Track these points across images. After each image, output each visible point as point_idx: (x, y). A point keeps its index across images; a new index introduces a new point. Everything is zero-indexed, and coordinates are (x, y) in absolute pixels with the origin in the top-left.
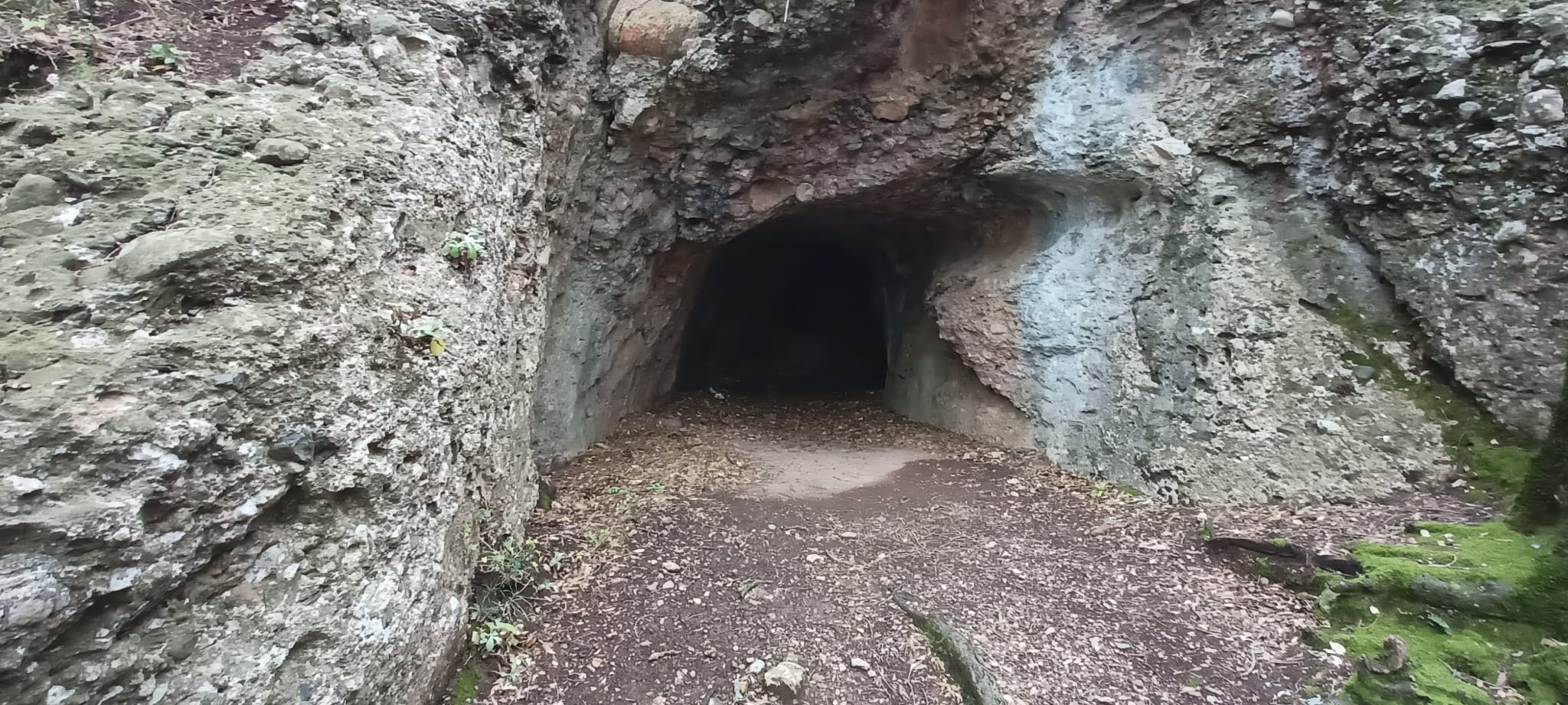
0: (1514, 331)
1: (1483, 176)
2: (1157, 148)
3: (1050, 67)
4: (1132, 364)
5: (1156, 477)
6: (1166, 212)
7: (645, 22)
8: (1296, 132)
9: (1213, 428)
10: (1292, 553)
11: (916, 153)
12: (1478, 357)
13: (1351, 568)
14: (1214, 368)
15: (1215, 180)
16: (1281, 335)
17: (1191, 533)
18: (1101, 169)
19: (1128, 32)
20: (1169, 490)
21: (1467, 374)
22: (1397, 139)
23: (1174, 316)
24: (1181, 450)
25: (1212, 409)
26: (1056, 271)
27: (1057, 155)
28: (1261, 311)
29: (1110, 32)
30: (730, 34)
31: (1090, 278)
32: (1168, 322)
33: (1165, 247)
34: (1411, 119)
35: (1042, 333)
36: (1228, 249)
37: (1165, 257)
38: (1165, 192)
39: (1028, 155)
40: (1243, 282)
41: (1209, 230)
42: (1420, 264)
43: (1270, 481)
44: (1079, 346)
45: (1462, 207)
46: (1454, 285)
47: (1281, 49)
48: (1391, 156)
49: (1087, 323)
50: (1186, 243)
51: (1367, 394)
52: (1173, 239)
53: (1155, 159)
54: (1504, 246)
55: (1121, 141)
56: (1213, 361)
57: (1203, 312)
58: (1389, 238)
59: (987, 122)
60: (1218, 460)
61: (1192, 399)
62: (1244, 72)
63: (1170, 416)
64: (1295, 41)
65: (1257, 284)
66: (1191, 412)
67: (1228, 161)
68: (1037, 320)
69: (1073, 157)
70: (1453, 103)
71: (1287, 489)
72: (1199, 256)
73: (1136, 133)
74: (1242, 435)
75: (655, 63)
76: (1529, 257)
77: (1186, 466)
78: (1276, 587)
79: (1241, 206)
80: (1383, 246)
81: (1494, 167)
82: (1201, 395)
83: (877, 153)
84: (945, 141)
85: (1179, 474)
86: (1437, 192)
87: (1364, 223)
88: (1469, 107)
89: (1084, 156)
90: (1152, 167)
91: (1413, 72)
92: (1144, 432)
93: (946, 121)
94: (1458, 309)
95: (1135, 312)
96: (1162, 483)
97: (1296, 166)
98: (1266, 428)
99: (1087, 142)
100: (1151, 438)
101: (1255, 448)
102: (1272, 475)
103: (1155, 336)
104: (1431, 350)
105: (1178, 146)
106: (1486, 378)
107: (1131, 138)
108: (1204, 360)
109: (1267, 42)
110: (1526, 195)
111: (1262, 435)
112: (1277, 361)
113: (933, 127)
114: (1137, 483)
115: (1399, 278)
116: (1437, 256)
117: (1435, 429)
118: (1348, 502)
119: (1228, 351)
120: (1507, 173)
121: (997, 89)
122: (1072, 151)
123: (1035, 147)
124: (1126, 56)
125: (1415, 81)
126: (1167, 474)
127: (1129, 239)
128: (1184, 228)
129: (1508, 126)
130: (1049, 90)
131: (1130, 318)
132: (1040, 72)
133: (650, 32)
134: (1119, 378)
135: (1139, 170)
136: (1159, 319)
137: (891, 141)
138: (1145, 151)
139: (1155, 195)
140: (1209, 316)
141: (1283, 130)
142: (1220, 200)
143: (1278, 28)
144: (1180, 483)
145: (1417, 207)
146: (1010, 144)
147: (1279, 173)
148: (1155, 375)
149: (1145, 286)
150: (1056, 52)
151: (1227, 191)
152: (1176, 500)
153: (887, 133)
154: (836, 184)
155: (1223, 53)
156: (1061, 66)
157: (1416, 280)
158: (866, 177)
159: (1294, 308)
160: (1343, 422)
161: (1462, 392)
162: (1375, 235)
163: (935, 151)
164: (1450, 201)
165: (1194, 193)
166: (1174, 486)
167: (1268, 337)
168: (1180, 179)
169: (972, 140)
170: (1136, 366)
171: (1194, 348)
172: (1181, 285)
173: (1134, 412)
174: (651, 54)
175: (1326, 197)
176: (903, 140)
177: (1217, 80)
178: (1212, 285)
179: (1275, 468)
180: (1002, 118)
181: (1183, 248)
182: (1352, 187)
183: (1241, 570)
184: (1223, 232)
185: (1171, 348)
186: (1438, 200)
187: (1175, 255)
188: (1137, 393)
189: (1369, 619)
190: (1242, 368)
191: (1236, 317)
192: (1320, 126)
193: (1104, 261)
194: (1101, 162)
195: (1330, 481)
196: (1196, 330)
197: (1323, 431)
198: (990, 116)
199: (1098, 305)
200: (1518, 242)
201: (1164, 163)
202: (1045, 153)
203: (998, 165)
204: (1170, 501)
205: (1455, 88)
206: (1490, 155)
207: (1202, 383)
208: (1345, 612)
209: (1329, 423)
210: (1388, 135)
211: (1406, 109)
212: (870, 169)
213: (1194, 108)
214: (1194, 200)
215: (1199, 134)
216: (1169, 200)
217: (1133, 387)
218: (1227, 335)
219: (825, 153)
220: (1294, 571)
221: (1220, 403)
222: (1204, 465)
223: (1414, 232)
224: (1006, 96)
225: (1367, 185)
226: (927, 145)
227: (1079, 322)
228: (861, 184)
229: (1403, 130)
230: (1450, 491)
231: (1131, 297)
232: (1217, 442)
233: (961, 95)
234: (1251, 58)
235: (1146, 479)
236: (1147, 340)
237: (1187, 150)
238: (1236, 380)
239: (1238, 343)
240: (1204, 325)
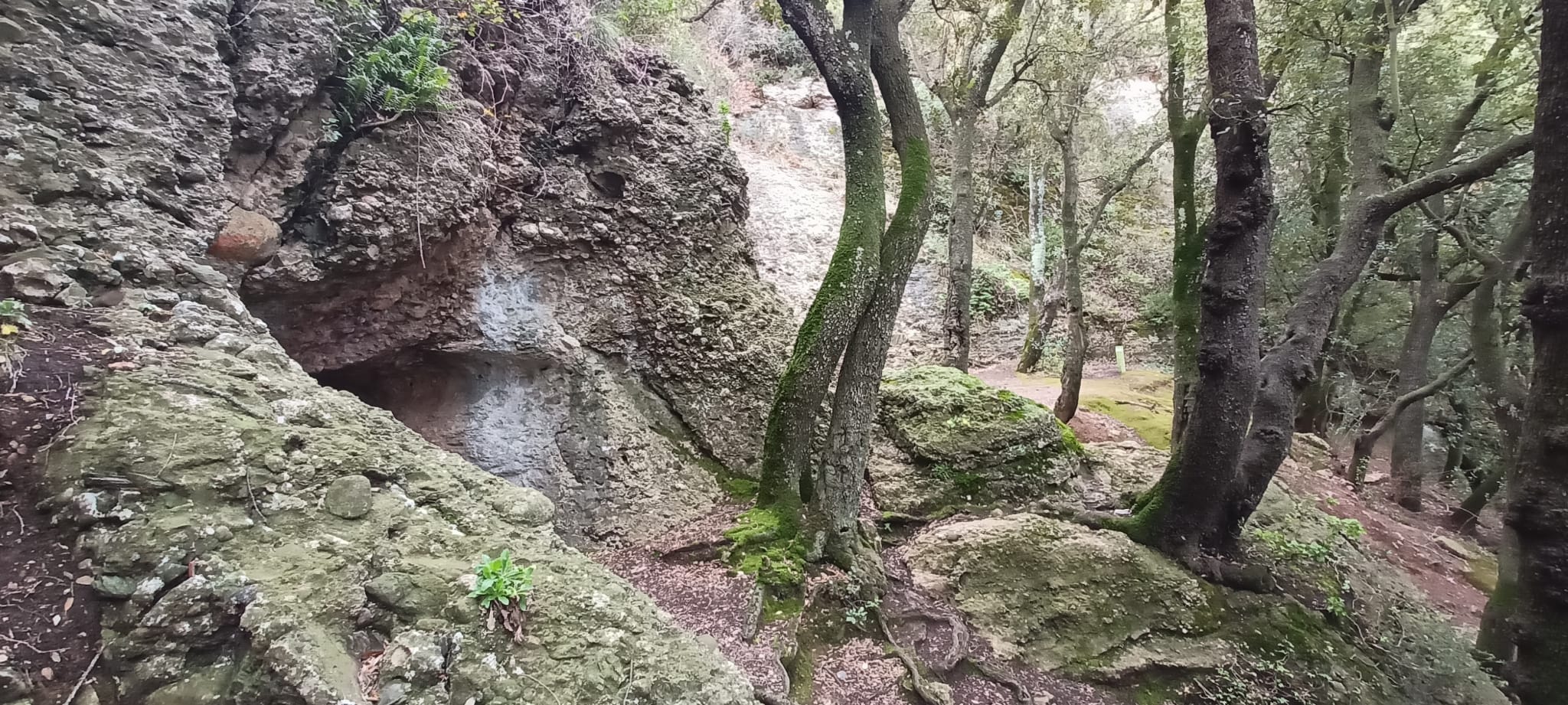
0: (731, 432)
1: (712, 369)
2: (563, 342)
3: (484, 280)
4: (564, 474)
5: (602, 538)
6: (567, 379)
7: (243, 232)
8: (625, 337)
9: (628, 501)
10: (702, 546)
11: (394, 335)
12: (719, 445)
13: (728, 542)
14: (618, 469)
15: (593, 361)
16: (648, 445)
17: (649, 557)
18: (528, 351)
19: (529, 265)
20: (614, 542)
21: (717, 452)
22: (677, 349)
23: (586, 441)
24: (614, 518)
25: (622, 490)
26: (492, 419)
27: (498, 340)
28: (636, 434)
29: (518, 263)
30: (339, 257)
31: (522, 422)
32: (583, 446)
33: (571, 400)
34: (682, 341)
35: (493, 464)
36: (610, 399)
37: (572, 407)
38: (567, 367)
39: (474, 338)
40: (623, 419)
41: (597, 390)
42: (693, 406)
43: (666, 520)
44: (524, 469)
45: (706, 382)
46: (708, 414)
47: (615, 294)
48: (676, 357)
49: (528, 452)
50: (585, 397)
51: (687, 468)
52: (576, 396)
53: (563, 348)
54: (723, 398)
55: (540, 334)
56: (617, 464)
57: (606, 438)
58: (678, 394)
59: (443, 313)
60: (637, 517)
61: (608, 488)
62: (599, 301)
63: (598, 500)
64: (622, 292)
65: (629, 419)
66: (611, 495)
67: (596, 350)
68: (488, 455)
69: (509, 343)
70: (698, 337)
71: (675, 521)
72: (595, 406)
73: (548, 331)
74: (645, 500)
75: (241, 267)
76: (731, 402)
77: (622, 525)
78: (702, 563)
79: (608, 376)
80: (675, 397)
81: (716, 366)
82: (613, 484)
83: (362, 335)
84: (417, 327)
85: (619, 531)
86: (697, 375)
87: (665, 386)
88: (704, 340)
89: (516, 343)
90: (560, 353)
91: (682, 321)
92: (584, 514)
93: (420, 312)
94: (710, 425)
95: (557, 441)
96: (608, 539)
97: (626, 355)
98: (656, 495)
99: (518, 333)
100: (591, 516)
101: (654, 505)
102: (666, 516)
103: (575, 455)
104: (703, 443)
105: (574, 342)
106: (723, 453)
107: (546, 334)
108: (612, 464)
109: (609, 289)
110: (727, 378)
111: (656, 498)
112: (650, 458)
113: (408, 315)
114: (589, 545)
115: (685, 412)
116: (699, 402)
117: (713, 478)
118: (700, 519)
119: (625, 458)
120: (721, 369)
121: (449, 291)
122: (509, 339)
123: (481, 334)
124: (527, 279)
125: (683, 325)
126: (611, 533)
127: (544, 395)
128: (583, 389)
129: (718, 350)
130: (483, 294)
131: (555, 446)
132: (479, 282)
133: (249, 242)
134: (558, 485)
135: (552, 353)
136: (575, 444)
137: (377, 326)
138: (556, 343)
139: (561, 368)
140: (610, 440)
141: (621, 336)
142: (597, 372)
143: (614, 283)
144: (621, 536)
145: (689, 380)
146: (459, 330)
147: (619, 357)
148: (578, 478)
149: (562, 424)
150: (486, 270)
151: (600, 367)
152: (621, 546)
153: (375, 321)
154: (324, 361)
155: (588, 290)
156: (490, 280)
157: (691, 412)
158: (353, 355)
159: (648, 430)
160: (685, 483)
161: (716, 460)
162: (671, 392)
163: (410, 334)
164: (702, 378)
165: (585, 369)
166: (618, 539)
167: (642, 448)
168: (577, 360)
169: (433, 326)
170: (566, 476)
171: (604, 459)
172: (586, 422)
173: (573, 504)
174: (239, 259)
175: (642, 372)
176: (385, 325)
177: (587, 305)
178: (608, 422)
179: (667, 512)
180: (451, 311)
181: (584, 401)
182: (659, 369)
183: (685, 563)
184: (605, 392)
185: (586, 460)
186: (698, 378)
187: (579, 405)
188: (572, 492)
189: (743, 558)
190: (636, 466)
191: (626, 438)
192: (637, 336)
193: (529, 410)
194: (527, 347)
195: (692, 512)
196: (604, 448)
197: (678, 490)
198: (444, 309)
199: (532, 439)
200: (728, 397)
201: (567, 351)
202: (490, 339)
203: (450, 345)
204: (617, 547)
205: (698, 331)
206: (714, 361)
207: (613, 477)
208: (734, 559)
209: (680, 485)
210: (673, 346)
211: (681, 337)
212: (356, 348)
213: (578, 319)
214: (586, 372)
215: (583, 335)
216: (570, 372)
217: (568, 488)
218: (623, 449)
219: (322, 335)
220: (707, 553)
221: (627, 487)
222: (631, 522)
223: (688, 391)
224: (455, 296)
225: (666, 368)
226: (403, 329)
227: (522, 452)
228: (348, 361)
229: (680, 346)
230: (726, 503)
231: (553, 432)
232: (634, 508)
233: (430, 294)
234: (600, 295)
235: (596, 541)
236: (569, 458)
237: (578, 344)
238: (634, 472)
239: (630, 452)
240: (609, 445)
